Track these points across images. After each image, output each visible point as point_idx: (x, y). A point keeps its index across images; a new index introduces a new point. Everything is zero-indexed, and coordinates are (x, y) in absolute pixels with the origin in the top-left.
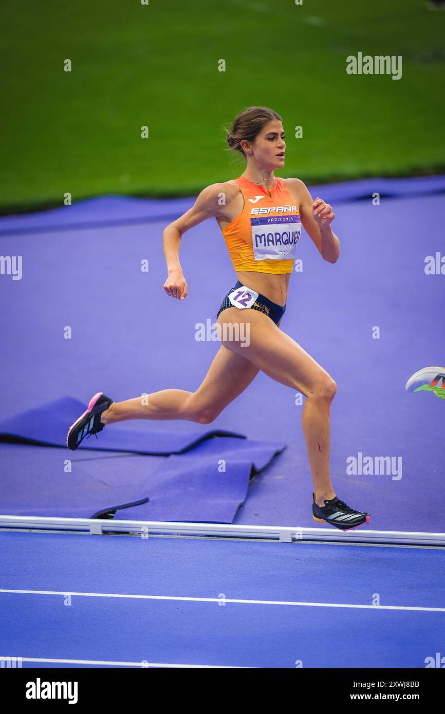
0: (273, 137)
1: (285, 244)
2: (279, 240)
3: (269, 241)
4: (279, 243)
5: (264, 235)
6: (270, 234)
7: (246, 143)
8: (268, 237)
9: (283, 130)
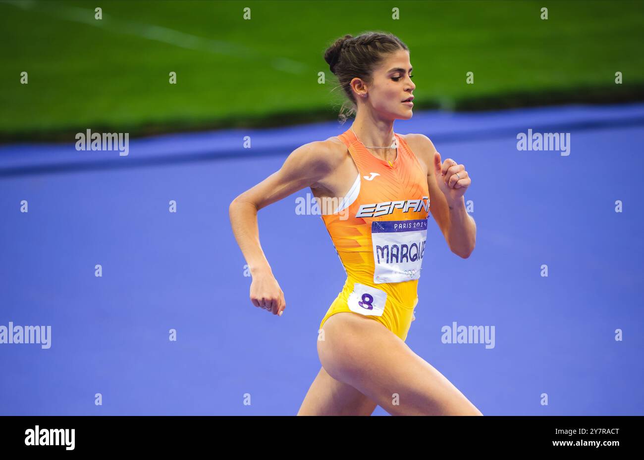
0: (397, 75)
1: (413, 260)
2: (405, 256)
3: (393, 255)
4: (405, 259)
5: (387, 247)
6: (395, 246)
7: (359, 82)
8: (392, 251)
9: (411, 66)
